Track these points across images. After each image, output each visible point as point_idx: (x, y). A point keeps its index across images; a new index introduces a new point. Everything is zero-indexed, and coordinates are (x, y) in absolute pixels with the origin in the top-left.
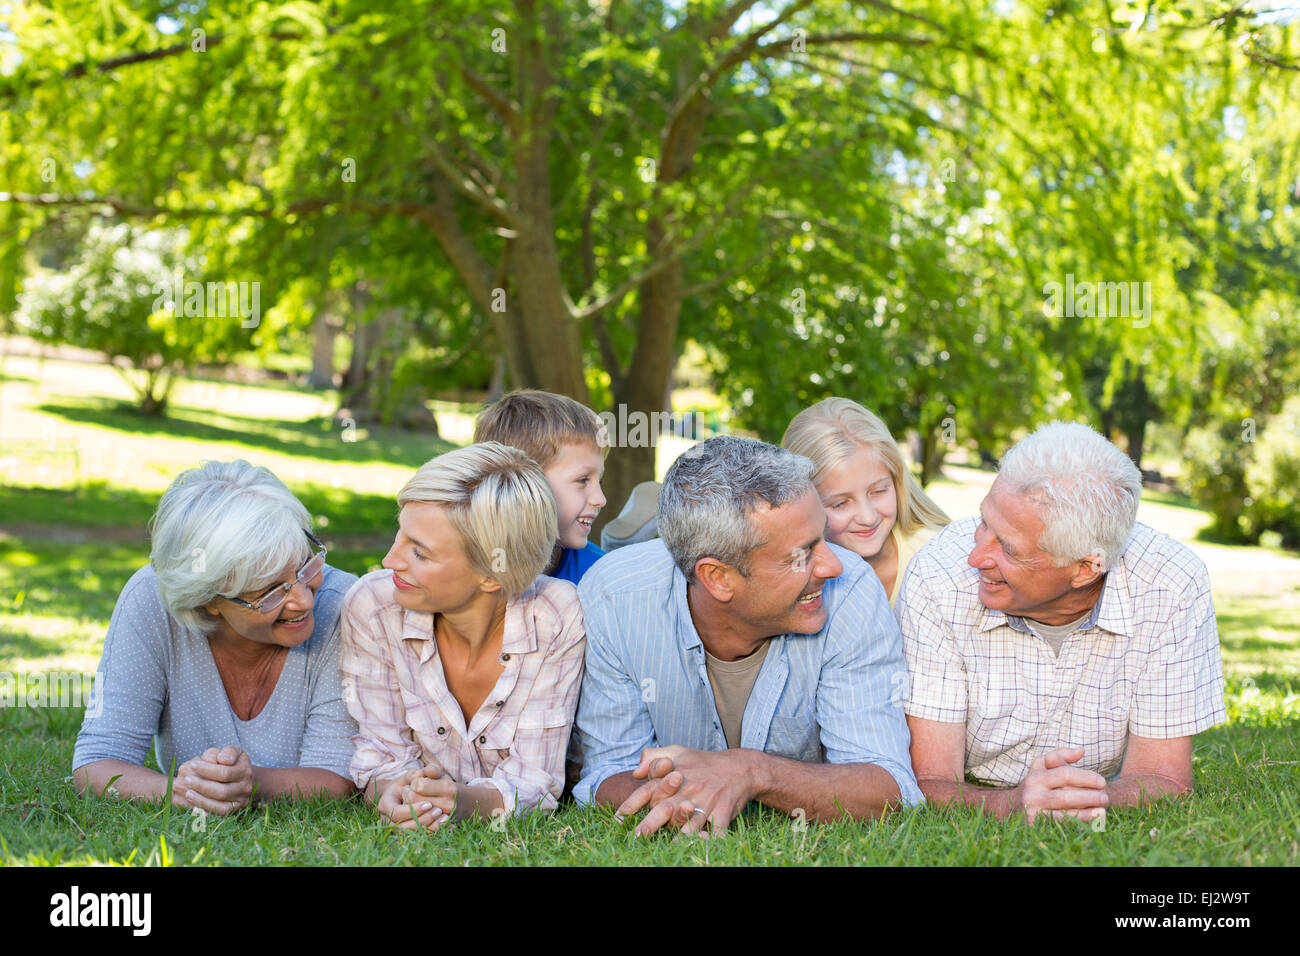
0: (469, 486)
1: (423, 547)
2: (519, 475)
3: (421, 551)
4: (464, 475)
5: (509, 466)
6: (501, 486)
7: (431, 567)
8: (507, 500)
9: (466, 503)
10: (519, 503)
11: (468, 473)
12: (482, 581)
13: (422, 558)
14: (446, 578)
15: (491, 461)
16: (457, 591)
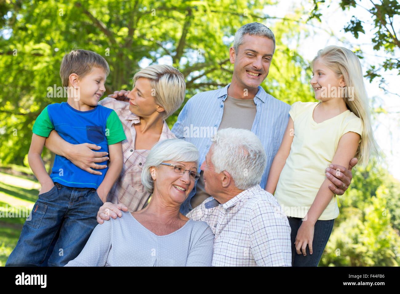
0: (160, 75)
1: (141, 92)
2: (176, 76)
3: (140, 94)
4: (158, 72)
5: (173, 73)
6: (169, 78)
7: (142, 99)
8: (171, 82)
9: (157, 81)
10: (174, 84)
11: (160, 71)
12: (157, 108)
13: (140, 96)
14: (146, 104)
15: (168, 70)
16: (148, 109)
